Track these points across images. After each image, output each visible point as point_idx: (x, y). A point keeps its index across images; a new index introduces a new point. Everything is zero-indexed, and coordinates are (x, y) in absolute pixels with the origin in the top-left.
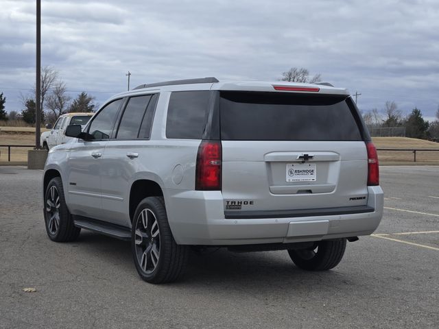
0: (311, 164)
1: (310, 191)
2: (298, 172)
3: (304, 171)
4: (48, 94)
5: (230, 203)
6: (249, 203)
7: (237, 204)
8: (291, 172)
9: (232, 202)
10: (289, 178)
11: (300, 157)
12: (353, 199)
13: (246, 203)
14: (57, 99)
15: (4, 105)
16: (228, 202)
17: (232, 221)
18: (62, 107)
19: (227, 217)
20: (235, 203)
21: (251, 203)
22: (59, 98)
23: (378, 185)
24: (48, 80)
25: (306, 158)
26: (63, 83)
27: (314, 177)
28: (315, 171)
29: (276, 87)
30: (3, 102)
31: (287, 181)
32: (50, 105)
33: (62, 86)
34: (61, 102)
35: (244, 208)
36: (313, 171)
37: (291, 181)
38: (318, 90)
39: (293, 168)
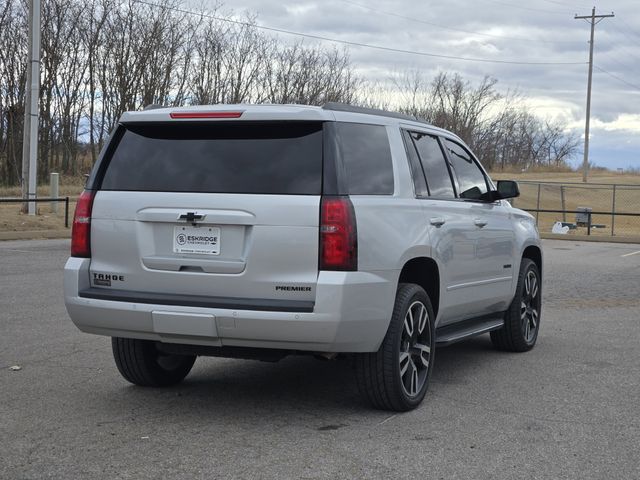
0: (212, 229)
2: (191, 239)
3: (201, 238)
5: (97, 277)
6: (118, 278)
7: (105, 278)
8: (182, 239)
9: (100, 276)
10: (178, 248)
11: (182, 217)
12: (282, 288)
13: (115, 278)
16: (95, 275)
20: (103, 276)
21: (121, 278)
23: (356, 270)
25: (190, 218)
27: (217, 248)
28: (218, 240)
29: (174, 115)
31: (175, 251)
35: (115, 284)
36: (215, 239)
37: (180, 251)
38: (240, 115)
39: (184, 232)
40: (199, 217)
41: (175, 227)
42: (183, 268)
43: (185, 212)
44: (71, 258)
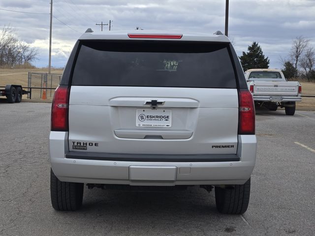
0: (165, 110)
1: (161, 137)
2: (150, 117)
3: (157, 117)
4: (301, 56)
5: (76, 144)
6: (94, 145)
7: (82, 145)
8: (142, 118)
9: (77, 143)
10: (139, 123)
11: (148, 103)
12: (216, 147)
13: (92, 144)
14: (308, 61)
15: (268, 65)
16: (74, 143)
17: (71, 160)
18: (311, 66)
19: (67, 157)
20: (80, 144)
21: (96, 145)
22: (310, 60)
24: (301, 47)
25: (154, 104)
26: (312, 48)
27: (169, 123)
28: (170, 119)
29: (130, 36)
30: (268, 63)
31: (137, 125)
32: (303, 65)
33: (312, 51)
34: (311, 63)
35: (90, 149)
36: (168, 117)
37: (141, 126)
38: (180, 37)
39: (143, 113)
40: (161, 103)
41: (137, 110)
42: (147, 137)
43: (149, 100)
44: (51, 132)
